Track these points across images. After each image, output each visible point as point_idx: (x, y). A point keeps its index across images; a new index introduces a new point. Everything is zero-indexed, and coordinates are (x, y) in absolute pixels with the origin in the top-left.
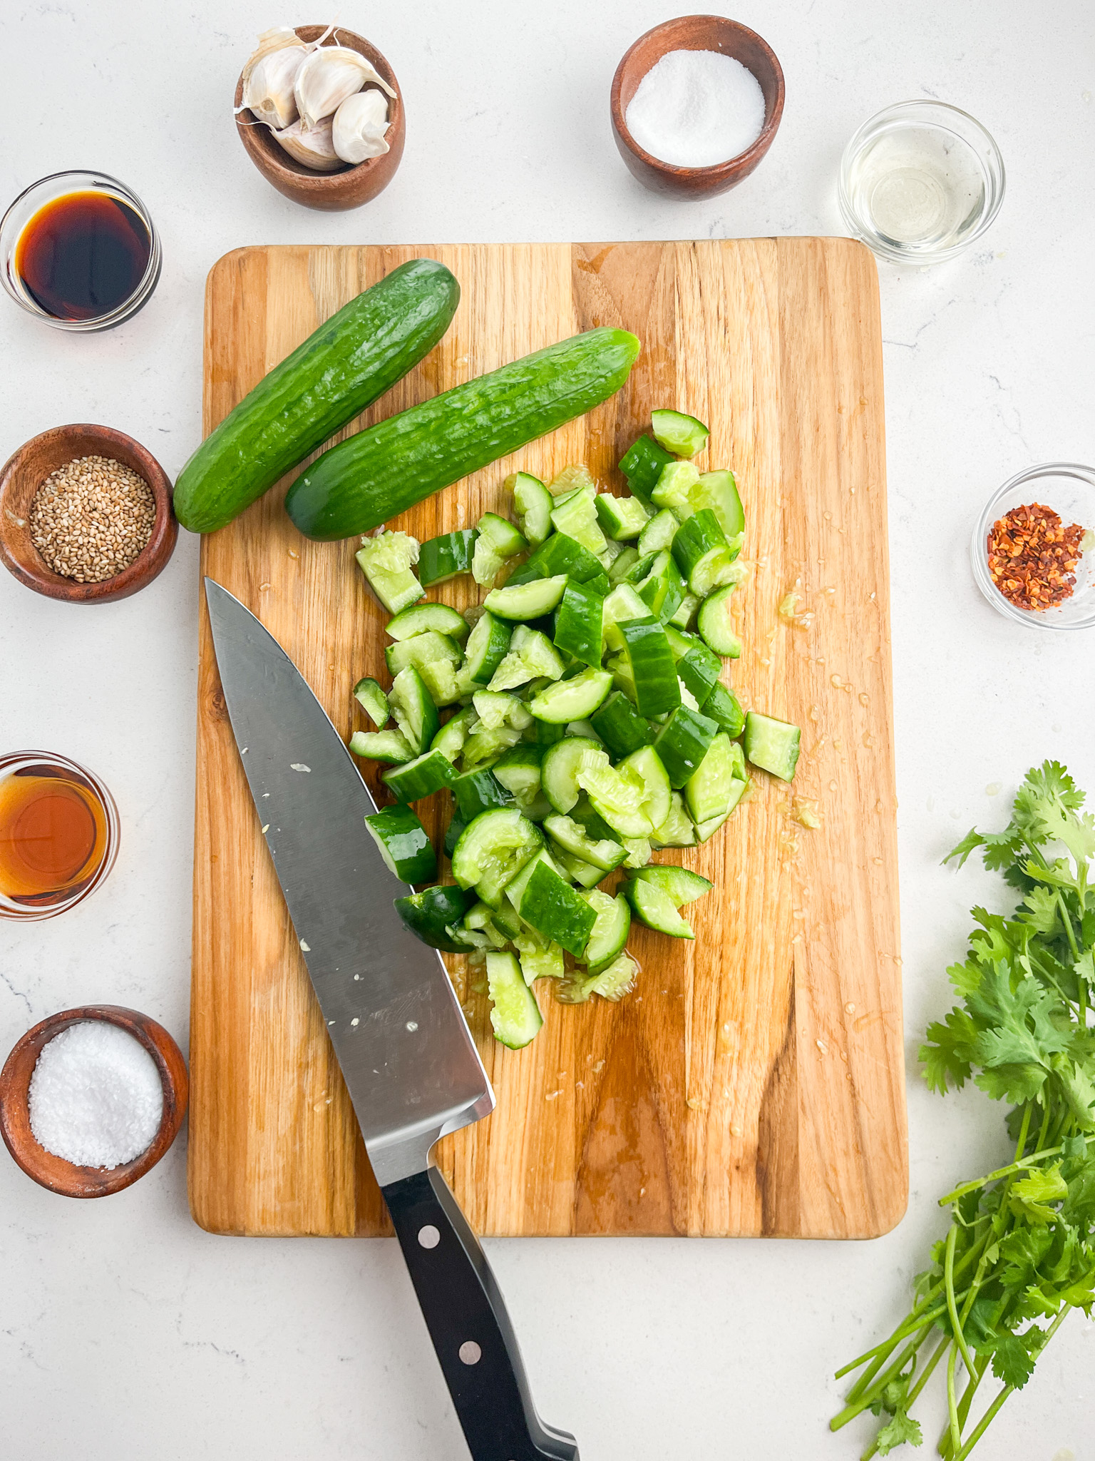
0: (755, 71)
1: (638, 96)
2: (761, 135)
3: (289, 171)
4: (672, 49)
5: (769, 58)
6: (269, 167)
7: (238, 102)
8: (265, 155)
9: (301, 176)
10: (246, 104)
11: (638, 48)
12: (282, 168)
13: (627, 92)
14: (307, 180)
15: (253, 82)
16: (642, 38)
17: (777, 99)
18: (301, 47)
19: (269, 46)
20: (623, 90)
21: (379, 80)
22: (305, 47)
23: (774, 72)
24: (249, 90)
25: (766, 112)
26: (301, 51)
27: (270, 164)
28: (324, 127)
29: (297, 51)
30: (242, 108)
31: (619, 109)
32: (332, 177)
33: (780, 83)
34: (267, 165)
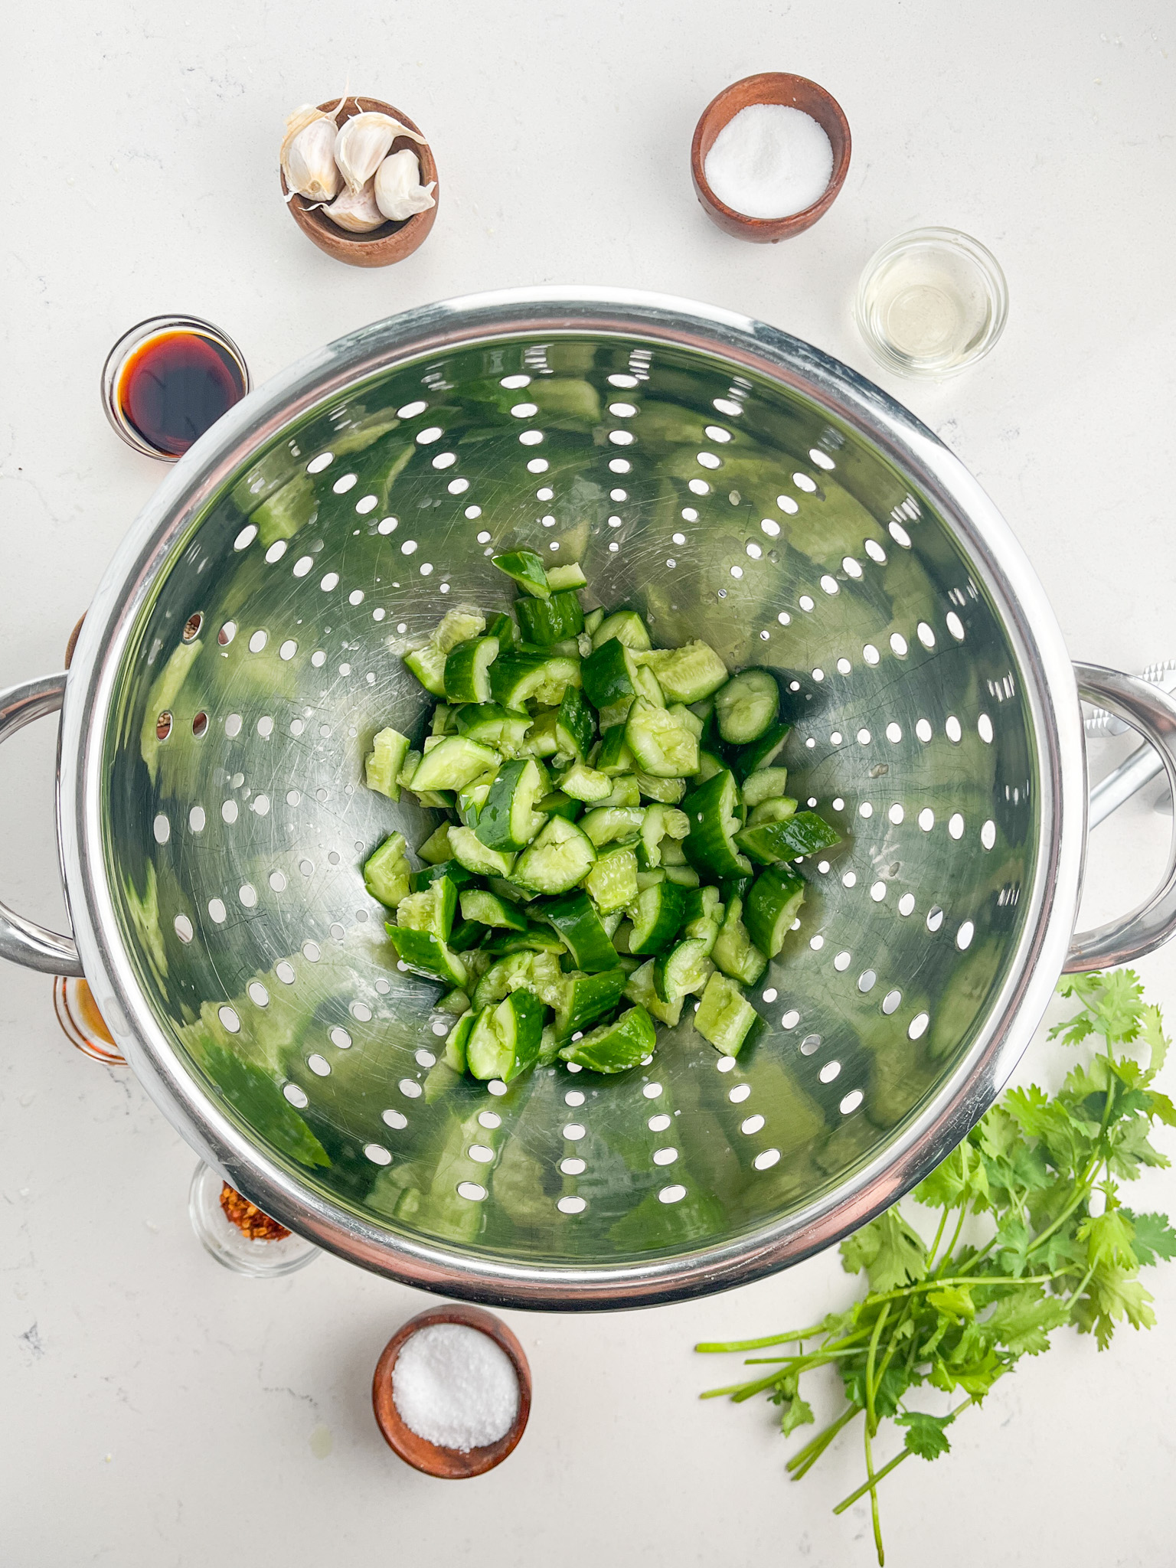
0: (826, 127)
1: (716, 146)
2: (826, 191)
3: (348, 241)
4: (750, 103)
5: (838, 118)
6: (329, 242)
7: (286, 191)
8: (322, 231)
9: (359, 243)
10: (294, 190)
11: (719, 102)
12: (342, 241)
13: (706, 142)
14: (367, 246)
15: (292, 166)
16: (722, 93)
17: (843, 157)
18: (324, 119)
19: (295, 127)
20: (703, 141)
21: (408, 133)
22: (327, 117)
23: (842, 131)
24: (291, 174)
25: (833, 167)
26: (324, 122)
27: (329, 239)
28: (368, 195)
29: (321, 124)
30: (291, 195)
31: (699, 161)
32: (387, 239)
33: (848, 142)
34: (327, 240)
